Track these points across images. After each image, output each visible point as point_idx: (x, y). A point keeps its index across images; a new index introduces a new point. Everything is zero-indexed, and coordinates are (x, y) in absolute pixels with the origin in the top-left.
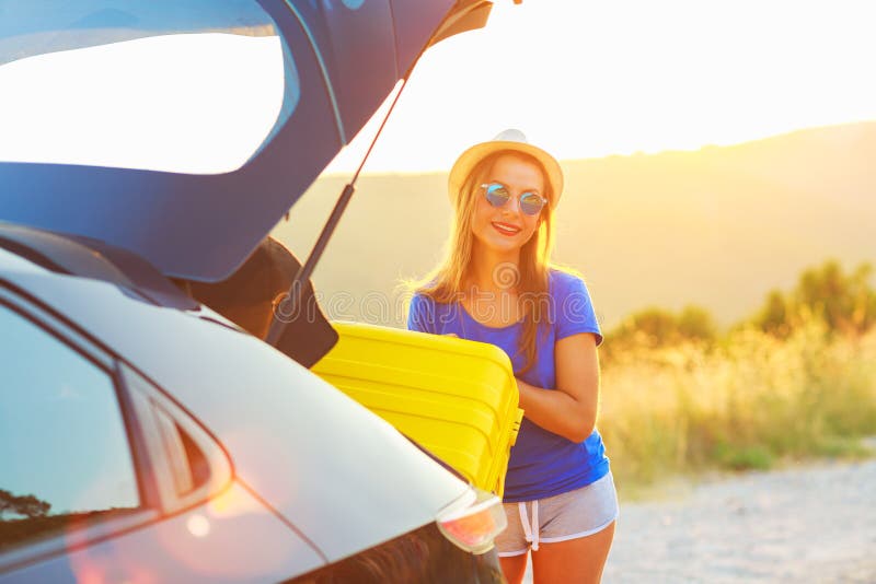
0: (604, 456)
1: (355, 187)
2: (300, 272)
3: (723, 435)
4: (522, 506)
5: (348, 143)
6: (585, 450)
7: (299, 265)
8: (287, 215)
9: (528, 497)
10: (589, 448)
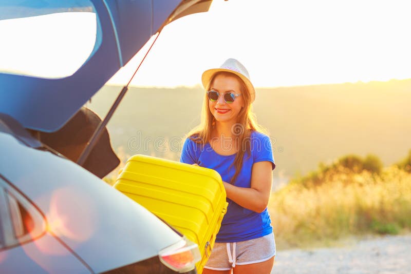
0: (270, 225)
1: (129, 88)
2: (101, 123)
3: (376, 217)
4: (228, 245)
5: (124, 66)
6: (261, 220)
7: (101, 120)
8: (90, 100)
9: (231, 240)
10: (264, 220)
